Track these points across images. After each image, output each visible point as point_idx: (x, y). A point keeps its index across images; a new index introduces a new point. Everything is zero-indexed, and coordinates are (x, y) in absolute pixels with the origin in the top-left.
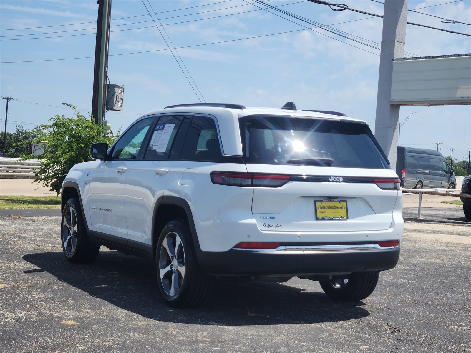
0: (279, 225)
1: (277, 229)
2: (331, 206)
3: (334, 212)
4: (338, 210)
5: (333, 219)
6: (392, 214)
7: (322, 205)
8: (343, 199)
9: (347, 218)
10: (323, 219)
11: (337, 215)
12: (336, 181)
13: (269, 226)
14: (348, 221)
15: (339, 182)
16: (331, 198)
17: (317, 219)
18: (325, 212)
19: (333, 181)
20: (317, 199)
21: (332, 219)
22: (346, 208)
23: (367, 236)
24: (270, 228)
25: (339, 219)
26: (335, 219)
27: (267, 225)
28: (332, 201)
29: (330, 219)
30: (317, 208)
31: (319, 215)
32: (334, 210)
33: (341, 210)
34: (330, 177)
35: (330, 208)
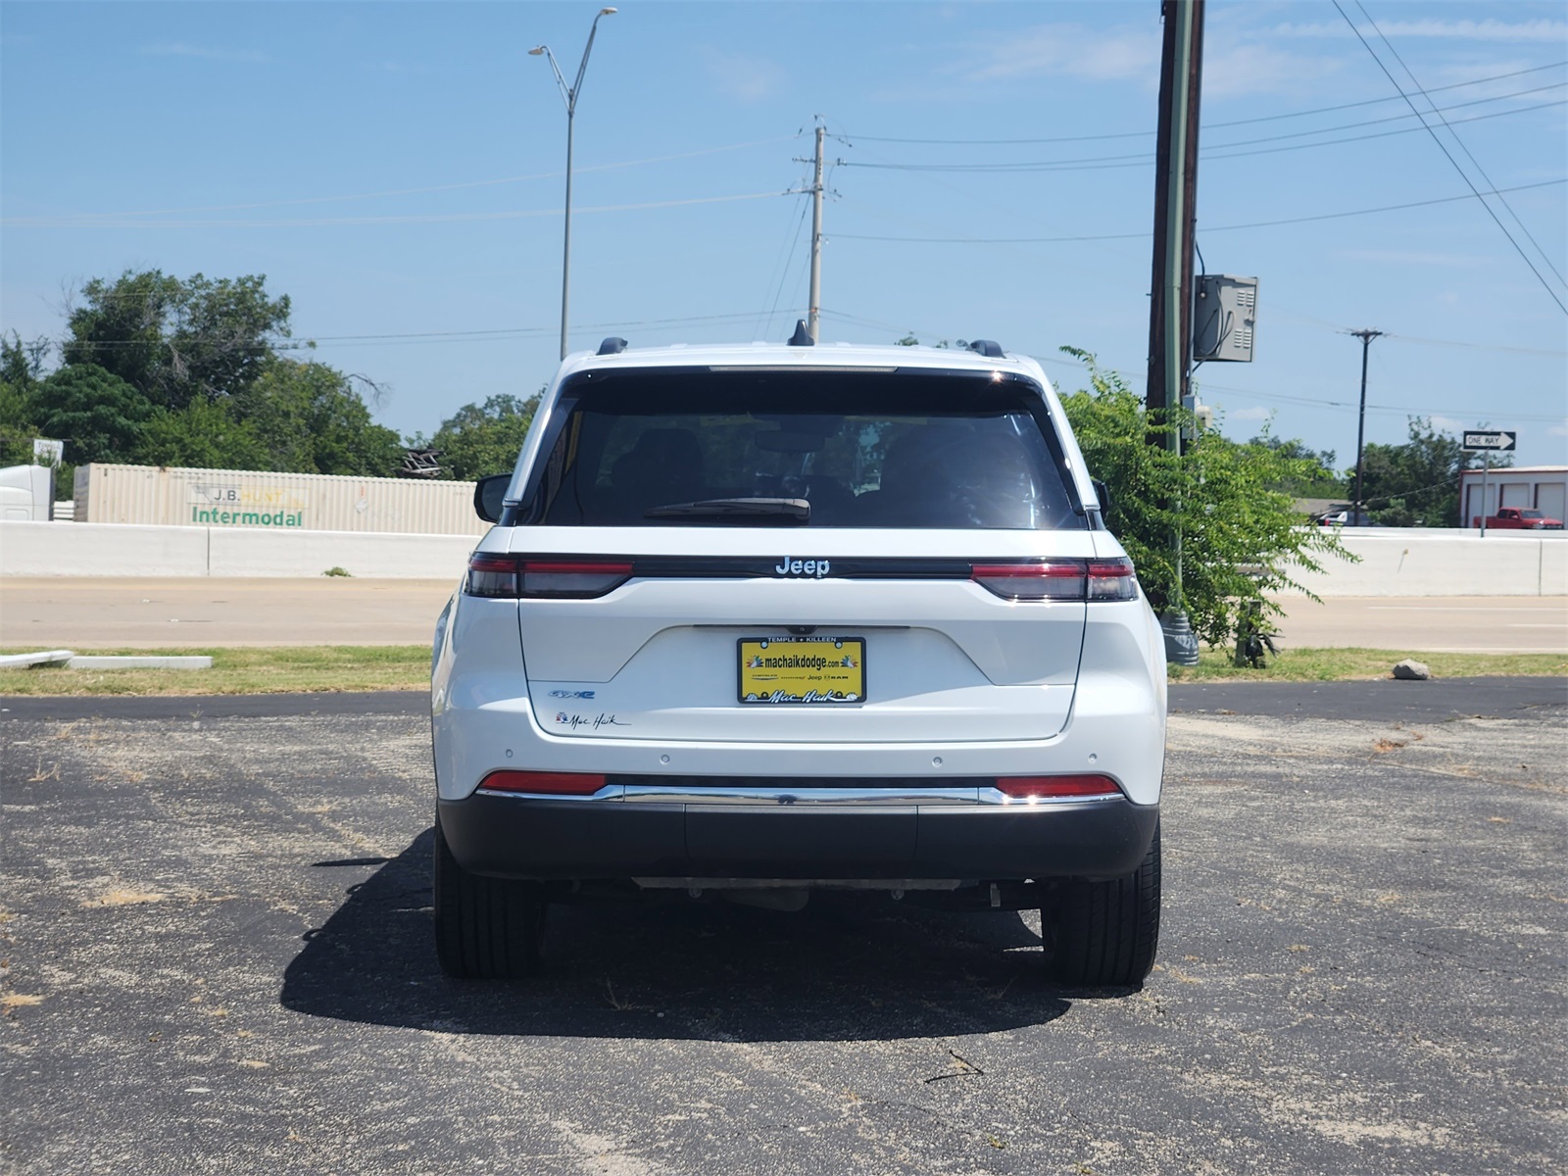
0: (606, 718)
1: (602, 730)
2: (800, 657)
3: (811, 678)
4: (825, 671)
5: (801, 702)
6: (1076, 684)
7: (764, 655)
8: (854, 635)
9: (862, 699)
10: (764, 700)
11: (824, 687)
12: (803, 575)
13: (576, 721)
14: (867, 708)
15: (814, 576)
16: (801, 632)
17: (742, 700)
18: (774, 677)
19: (790, 575)
20: (750, 635)
21: (798, 701)
22: (859, 665)
23: (938, 759)
24: (580, 729)
25: (828, 701)
26: (812, 701)
27: (569, 719)
28: (805, 641)
29: (789, 702)
30: (744, 665)
31: (751, 688)
32: (813, 671)
33: (839, 671)
34: (780, 560)
35: (796, 663)
